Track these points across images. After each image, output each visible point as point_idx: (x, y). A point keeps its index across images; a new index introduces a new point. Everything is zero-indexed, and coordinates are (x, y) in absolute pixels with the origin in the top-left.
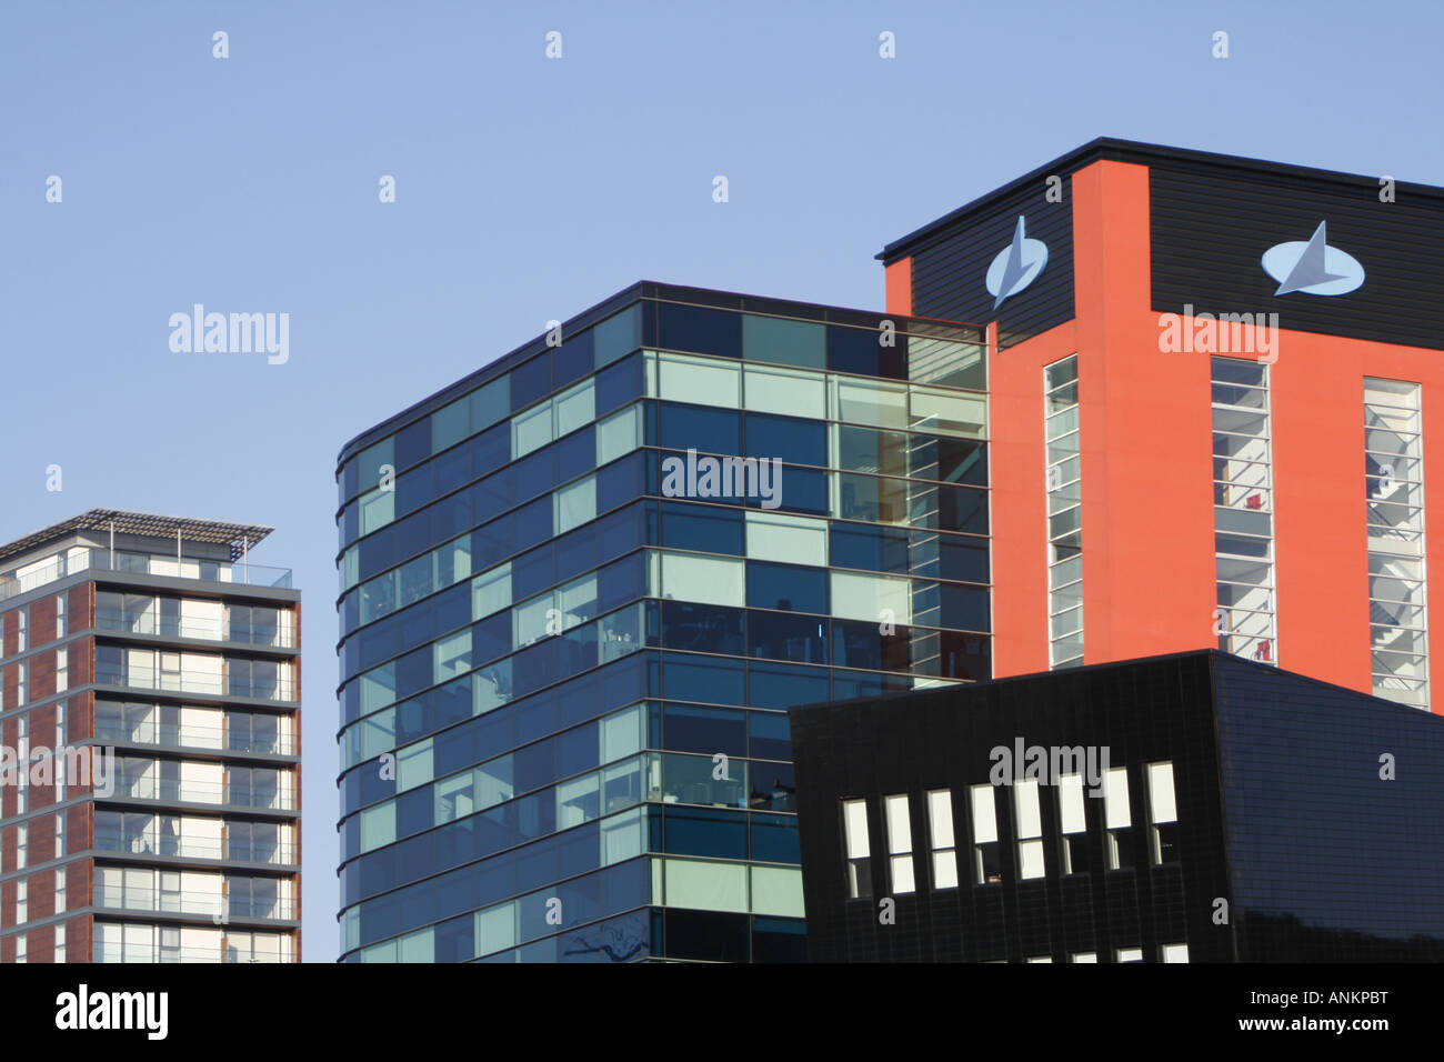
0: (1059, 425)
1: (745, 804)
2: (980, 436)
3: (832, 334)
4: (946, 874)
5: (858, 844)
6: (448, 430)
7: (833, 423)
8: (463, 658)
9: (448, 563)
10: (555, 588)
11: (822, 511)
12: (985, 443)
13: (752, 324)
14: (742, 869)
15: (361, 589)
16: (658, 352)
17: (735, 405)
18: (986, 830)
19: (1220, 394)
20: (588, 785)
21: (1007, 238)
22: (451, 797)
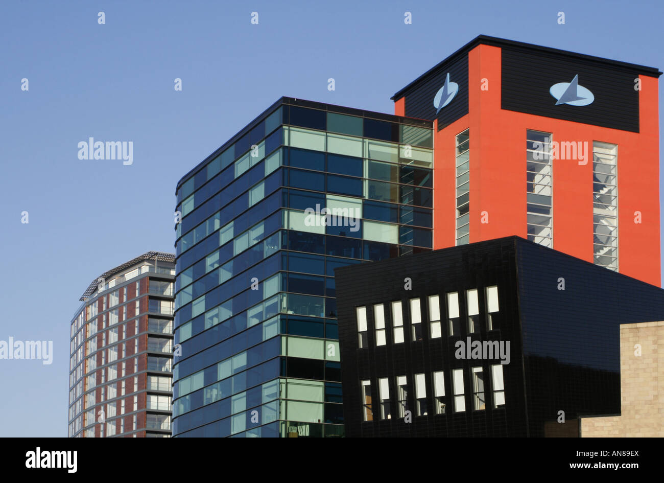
0: (461, 161)
1: (323, 315)
2: (430, 167)
3: (366, 121)
4: (399, 337)
5: (363, 326)
6: (212, 170)
7: (366, 159)
8: (216, 263)
9: (212, 225)
10: (249, 229)
11: (359, 195)
12: (432, 170)
13: (331, 117)
14: (322, 342)
15: (182, 239)
16: (289, 127)
17: (322, 149)
18: (416, 318)
19: (529, 146)
20: (259, 309)
21: (442, 83)
22: (211, 318)
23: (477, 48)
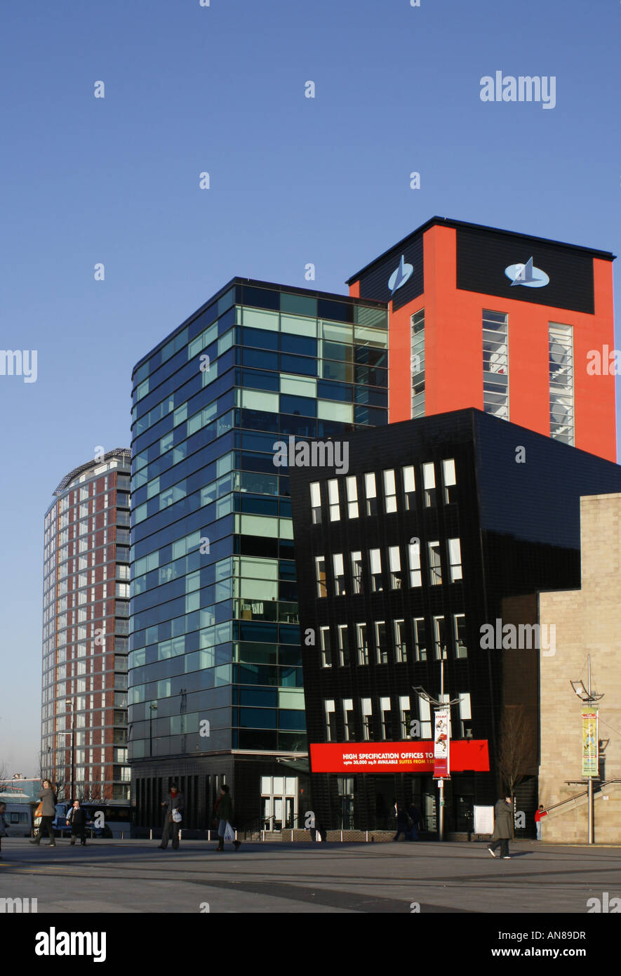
0: (416, 341)
1: (277, 494)
2: (385, 348)
3: (320, 302)
4: (354, 512)
5: (316, 501)
6: (167, 353)
7: (320, 339)
8: (170, 444)
9: (167, 407)
10: (203, 409)
11: (314, 375)
12: (387, 350)
13: (284, 297)
14: (276, 520)
15: (138, 422)
16: (242, 306)
17: (276, 329)
18: (371, 493)
19: (486, 325)
20: (212, 488)
21: (397, 265)
22: (166, 499)
23: (432, 228)
